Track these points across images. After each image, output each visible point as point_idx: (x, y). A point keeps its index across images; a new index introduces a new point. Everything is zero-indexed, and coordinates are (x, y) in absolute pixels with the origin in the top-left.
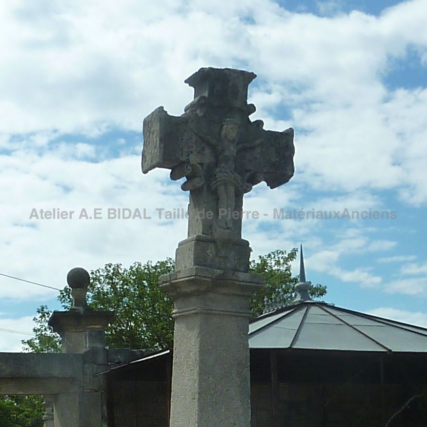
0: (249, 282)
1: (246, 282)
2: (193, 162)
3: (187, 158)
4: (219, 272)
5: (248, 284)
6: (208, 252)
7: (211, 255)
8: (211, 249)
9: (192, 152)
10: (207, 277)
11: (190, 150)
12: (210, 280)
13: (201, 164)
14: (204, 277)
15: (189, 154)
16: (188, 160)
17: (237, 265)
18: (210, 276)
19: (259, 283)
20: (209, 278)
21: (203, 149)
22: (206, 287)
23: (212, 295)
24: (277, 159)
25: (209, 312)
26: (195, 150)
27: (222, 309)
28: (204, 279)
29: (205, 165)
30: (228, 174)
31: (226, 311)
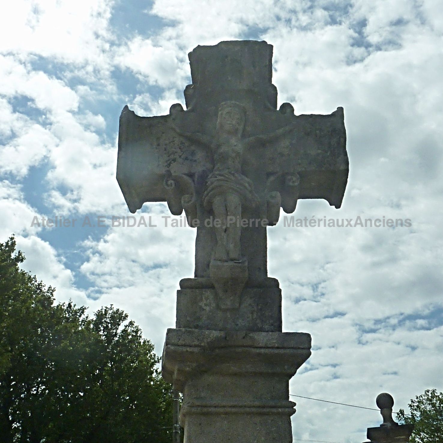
0: (278, 348)
1: (272, 348)
2: (176, 174)
3: (168, 169)
4: (215, 334)
5: (276, 351)
6: (202, 304)
7: (207, 308)
8: (207, 299)
9: (174, 160)
10: (190, 346)
11: (172, 157)
12: (196, 350)
13: (191, 175)
14: (185, 345)
15: (170, 163)
16: (169, 171)
17: (258, 321)
18: (196, 343)
19: (299, 348)
20: (196, 346)
21: (193, 153)
22: (194, 365)
23: (209, 379)
24: (320, 151)
25: (205, 410)
26: (180, 157)
27: (232, 404)
28: (184, 349)
29: (196, 176)
30: (225, 176)
31: (241, 407)
